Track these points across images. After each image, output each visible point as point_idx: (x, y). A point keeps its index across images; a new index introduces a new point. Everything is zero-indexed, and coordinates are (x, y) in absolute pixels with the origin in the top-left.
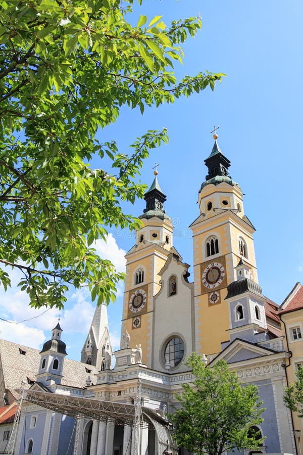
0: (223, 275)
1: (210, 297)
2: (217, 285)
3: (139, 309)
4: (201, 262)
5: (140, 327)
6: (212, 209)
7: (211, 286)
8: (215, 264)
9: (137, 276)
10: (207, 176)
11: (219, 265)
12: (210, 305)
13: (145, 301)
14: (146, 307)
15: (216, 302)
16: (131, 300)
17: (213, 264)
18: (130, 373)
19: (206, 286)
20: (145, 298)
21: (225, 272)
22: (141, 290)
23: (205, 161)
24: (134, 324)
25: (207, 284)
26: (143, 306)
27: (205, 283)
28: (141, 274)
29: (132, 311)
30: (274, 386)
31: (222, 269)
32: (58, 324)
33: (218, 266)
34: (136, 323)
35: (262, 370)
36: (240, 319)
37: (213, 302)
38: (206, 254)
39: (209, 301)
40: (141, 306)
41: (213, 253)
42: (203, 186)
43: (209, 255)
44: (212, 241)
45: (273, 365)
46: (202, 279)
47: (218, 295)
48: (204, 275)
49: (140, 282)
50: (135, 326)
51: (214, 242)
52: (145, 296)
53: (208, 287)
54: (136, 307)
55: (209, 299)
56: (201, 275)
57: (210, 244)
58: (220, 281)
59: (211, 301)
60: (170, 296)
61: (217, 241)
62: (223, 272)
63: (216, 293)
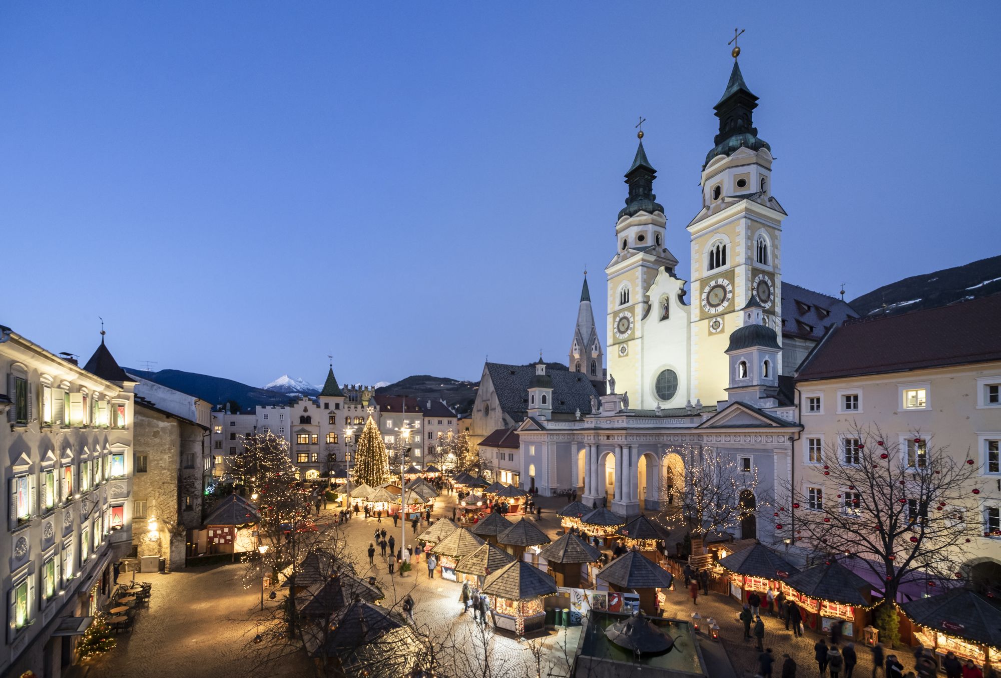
0: (729, 296)
1: (711, 324)
2: (720, 309)
3: (626, 335)
4: (700, 277)
5: (627, 355)
6: (721, 197)
7: (713, 311)
8: (720, 281)
9: (622, 295)
10: (717, 137)
11: (725, 282)
12: (710, 334)
13: (631, 325)
14: (633, 333)
15: (718, 330)
16: (616, 324)
17: (717, 281)
18: (618, 422)
19: (707, 310)
20: (632, 323)
21: (732, 291)
22: (626, 313)
23: (714, 108)
24: (620, 352)
25: (708, 307)
26: (629, 332)
27: (705, 306)
28: (626, 292)
29: (617, 336)
30: (775, 457)
31: (729, 288)
32: (541, 358)
33: (723, 284)
34: (623, 350)
35: (764, 439)
36: (743, 377)
37: (714, 331)
38: (709, 267)
39: (709, 330)
40: (628, 332)
41: (718, 265)
42: (709, 158)
43: (712, 267)
44: (718, 247)
45: (778, 436)
46: (701, 300)
47: (721, 322)
48: (704, 296)
49: (625, 303)
50: (622, 354)
51: (721, 249)
52: (631, 320)
53: (708, 311)
54: (622, 333)
55: (709, 327)
56: (701, 295)
57: (715, 252)
58: (726, 304)
59: (711, 329)
60: (661, 320)
61: (724, 247)
62: (730, 292)
63: (719, 319)
